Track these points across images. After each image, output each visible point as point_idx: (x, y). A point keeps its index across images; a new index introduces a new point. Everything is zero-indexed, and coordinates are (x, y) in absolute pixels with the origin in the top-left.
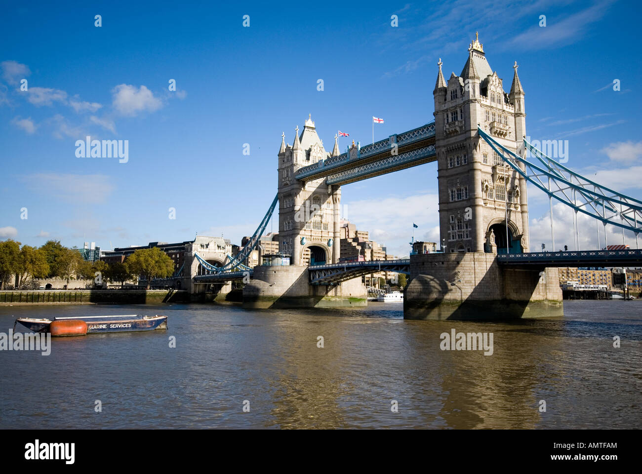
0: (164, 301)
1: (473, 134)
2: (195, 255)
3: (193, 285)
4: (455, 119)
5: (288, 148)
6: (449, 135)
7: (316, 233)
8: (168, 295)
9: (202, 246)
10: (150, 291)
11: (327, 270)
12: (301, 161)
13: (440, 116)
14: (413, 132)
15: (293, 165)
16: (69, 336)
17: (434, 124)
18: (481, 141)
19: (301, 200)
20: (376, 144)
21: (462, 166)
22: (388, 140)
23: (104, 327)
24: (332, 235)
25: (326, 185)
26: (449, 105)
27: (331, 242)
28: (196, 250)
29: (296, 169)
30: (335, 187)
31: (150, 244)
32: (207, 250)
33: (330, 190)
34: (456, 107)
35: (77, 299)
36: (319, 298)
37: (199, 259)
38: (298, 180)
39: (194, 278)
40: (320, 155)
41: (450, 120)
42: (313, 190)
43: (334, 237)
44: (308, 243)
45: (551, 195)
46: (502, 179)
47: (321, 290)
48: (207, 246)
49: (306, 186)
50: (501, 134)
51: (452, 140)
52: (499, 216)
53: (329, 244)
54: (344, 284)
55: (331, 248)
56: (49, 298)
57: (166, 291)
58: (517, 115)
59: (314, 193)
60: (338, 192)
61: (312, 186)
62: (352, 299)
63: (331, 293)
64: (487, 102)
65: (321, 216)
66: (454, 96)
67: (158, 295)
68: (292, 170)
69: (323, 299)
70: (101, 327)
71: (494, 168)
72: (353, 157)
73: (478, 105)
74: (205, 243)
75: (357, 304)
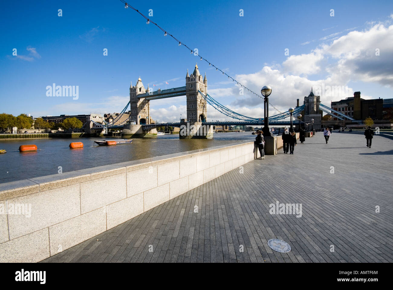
0: (80, 137)
1: (197, 91)
2: (91, 120)
3: (91, 131)
4: (192, 86)
5: (133, 87)
6: (190, 90)
7: (143, 114)
8: (81, 135)
9: (93, 117)
10: (73, 133)
11: (147, 126)
12: (139, 92)
13: (188, 85)
14: (179, 88)
15: (136, 93)
16: (113, 145)
17: (186, 87)
18: (199, 93)
19: (138, 104)
20: (167, 90)
21: (193, 99)
22: (171, 89)
23: (119, 143)
24: (148, 115)
25: (146, 100)
26: (190, 82)
27: (148, 118)
28: (91, 118)
29: (137, 94)
30: (149, 101)
32: (96, 119)
33: (147, 102)
34: (192, 83)
35: (45, 136)
36: (145, 134)
37: (93, 122)
38: (138, 98)
39: (91, 128)
40: (143, 91)
41: (190, 86)
42: (142, 101)
43: (148, 116)
44: (141, 118)
45: (216, 109)
46: (202, 103)
47: (146, 132)
48: (95, 117)
49: (140, 100)
50: (202, 91)
51: (191, 92)
52: (201, 113)
53: (147, 118)
54: (152, 130)
55: (147, 119)
57: (81, 133)
58: (205, 86)
59: (142, 102)
60: (149, 102)
61: (142, 100)
62: (154, 134)
63: (149, 133)
64: (200, 83)
65: (145, 110)
66: (192, 80)
67: (78, 135)
69: (146, 134)
71: (201, 100)
72: (159, 93)
73: (198, 83)
74: (94, 116)
75: (155, 136)
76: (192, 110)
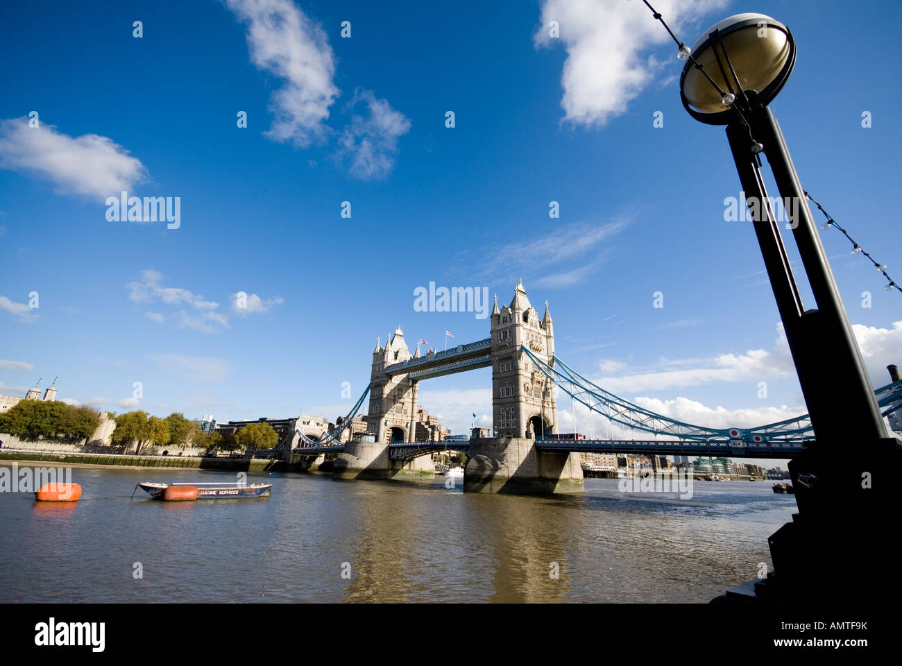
0: (265, 470)
1: (518, 348)
2: (297, 431)
3: (292, 456)
4: (505, 337)
5: (381, 349)
6: (501, 348)
7: (398, 417)
8: (269, 464)
9: (304, 423)
10: (254, 460)
11: (404, 447)
12: (390, 360)
13: (495, 334)
14: (475, 344)
15: (384, 362)
16: (181, 500)
17: (490, 339)
18: (524, 354)
19: (387, 390)
20: (448, 351)
21: (510, 371)
22: (457, 348)
23: (214, 493)
24: (410, 419)
25: (408, 379)
26: (502, 326)
27: (409, 425)
28: (299, 426)
29: (386, 366)
30: (415, 381)
31: (260, 419)
32: (308, 426)
33: (411, 384)
34: (506, 328)
35: (185, 465)
36: (395, 471)
37: (300, 433)
38: (387, 374)
39: (295, 451)
40: (405, 356)
41: (502, 337)
42: (398, 382)
43: (412, 421)
44: (390, 424)
45: (573, 396)
46: (539, 382)
47: (398, 465)
48: (308, 423)
49: (393, 380)
50: (537, 350)
51: (503, 352)
52: (536, 410)
53: (407, 426)
54: (416, 459)
55: (408, 430)
56: (164, 463)
57: (268, 461)
58: (548, 337)
59: (398, 385)
60: (417, 385)
61: (397, 380)
62: (423, 473)
63: (406, 467)
64: (527, 326)
65: (403, 404)
66: (505, 321)
67: (261, 464)
68: (383, 366)
69: (399, 472)
70: (211, 493)
71: (533, 374)
72: (431, 359)
73: (521, 328)
74: (306, 421)
75: (426, 477)
76: (506, 403)
